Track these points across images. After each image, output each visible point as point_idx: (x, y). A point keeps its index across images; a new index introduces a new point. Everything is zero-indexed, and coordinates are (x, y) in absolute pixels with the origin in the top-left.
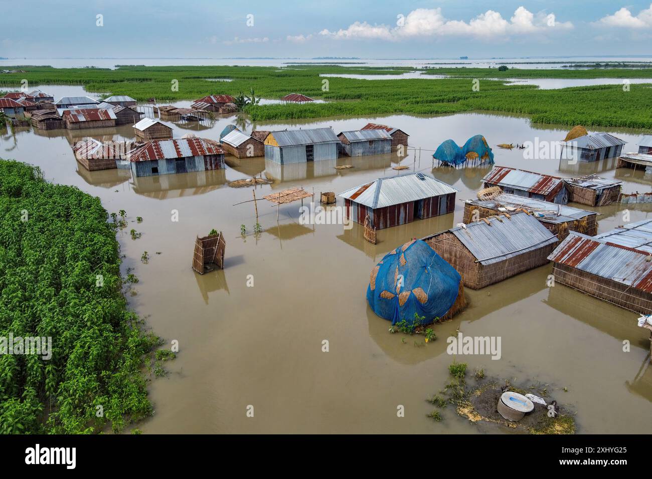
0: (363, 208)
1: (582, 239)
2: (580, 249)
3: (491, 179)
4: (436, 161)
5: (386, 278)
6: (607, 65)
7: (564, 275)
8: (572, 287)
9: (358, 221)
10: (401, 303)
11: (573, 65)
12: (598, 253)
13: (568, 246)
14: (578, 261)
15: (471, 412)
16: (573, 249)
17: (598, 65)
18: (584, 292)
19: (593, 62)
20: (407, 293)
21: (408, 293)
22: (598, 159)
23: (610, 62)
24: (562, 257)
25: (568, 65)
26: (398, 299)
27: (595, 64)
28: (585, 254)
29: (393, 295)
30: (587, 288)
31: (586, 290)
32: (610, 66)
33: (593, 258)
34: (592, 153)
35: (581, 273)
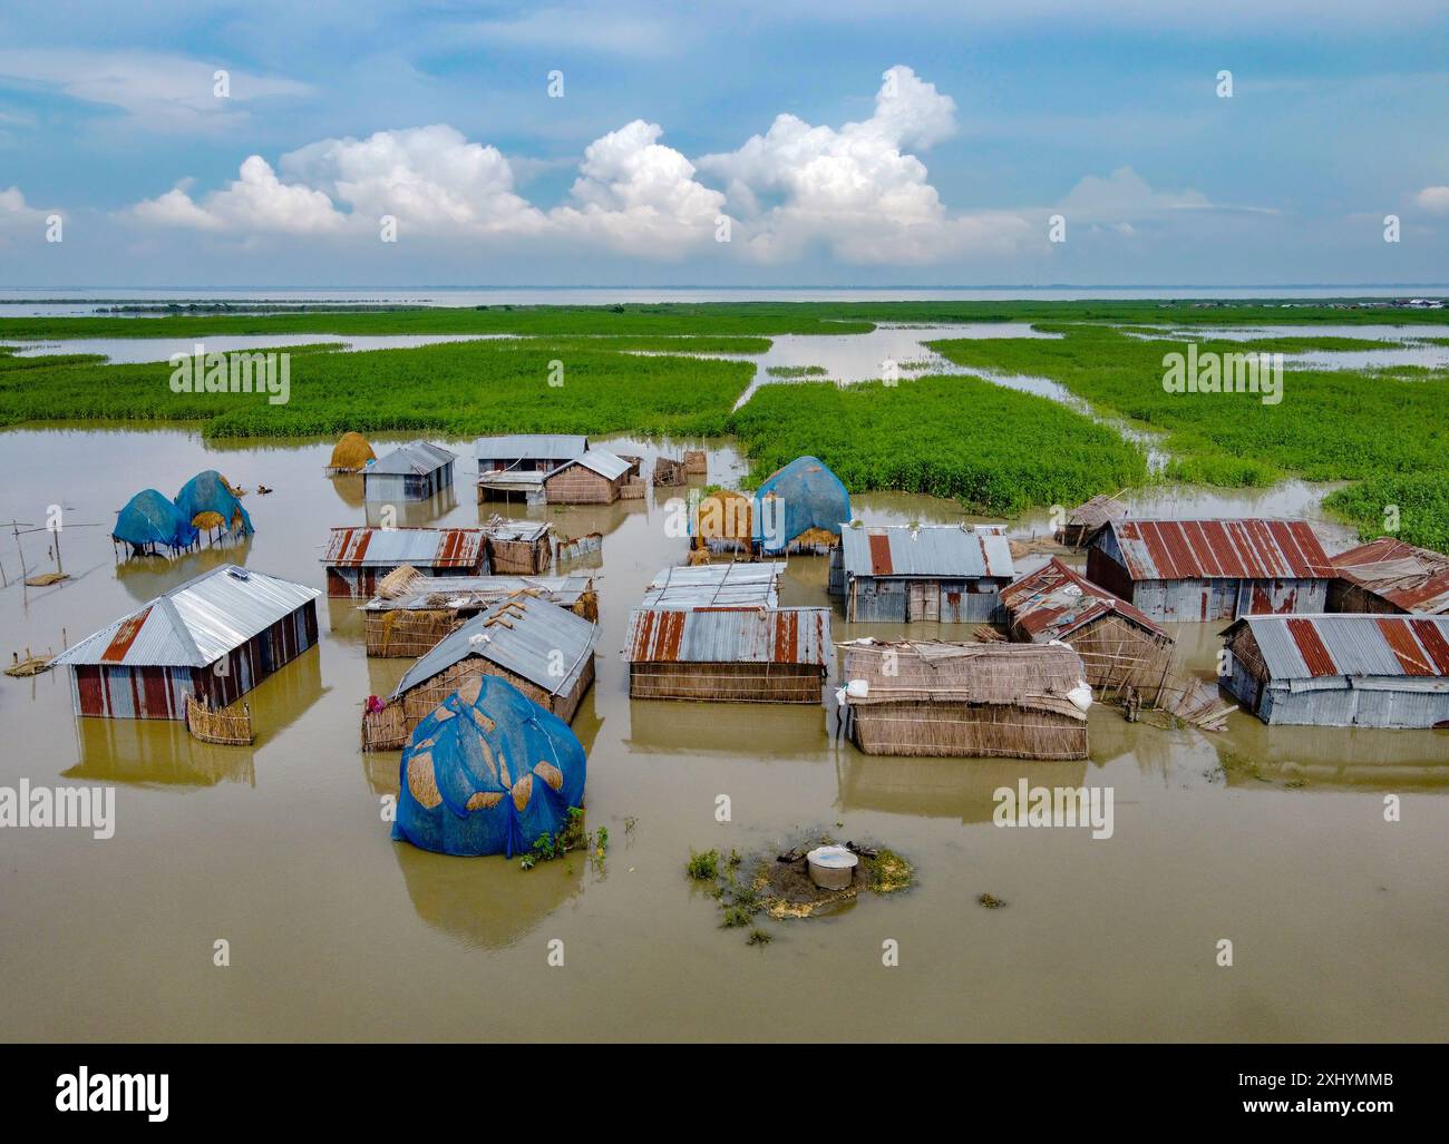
0: (153, 674)
1: (656, 615)
2: (663, 630)
3: (341, 556)
4: (121, 546)
5: (466, 767)
6: (192, 308)
7: (655, 681)
8: (672, 698)
9: (138, 711)
10: (520, 805)
11: (120, 306)
12: (693, 629)
13: (643, 631)
14: (674, 648)
15: (791, 907)
16: (653, 632)
17: (174, 308)
18: (694, 699)
19: (163, 302)
20: (526, 779)
21: (530, 778)
22: (431, 494)
23: (199, 301)
24: (645, 651)
25: (109, 307)
26: (511, 798)
27: (167, 305)
28: (676, 636)
29: (499, 796)
30: (699, 690)
31: (698, 694)
32: (200, 309)
33: (692, 638)
34: (423, 482)
35: (686, 667)
